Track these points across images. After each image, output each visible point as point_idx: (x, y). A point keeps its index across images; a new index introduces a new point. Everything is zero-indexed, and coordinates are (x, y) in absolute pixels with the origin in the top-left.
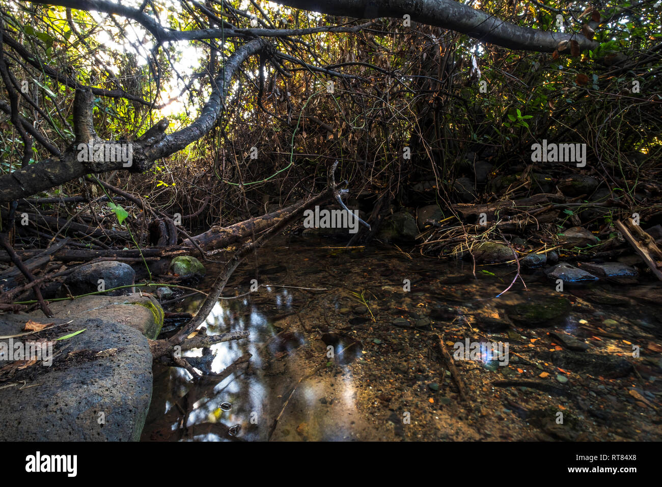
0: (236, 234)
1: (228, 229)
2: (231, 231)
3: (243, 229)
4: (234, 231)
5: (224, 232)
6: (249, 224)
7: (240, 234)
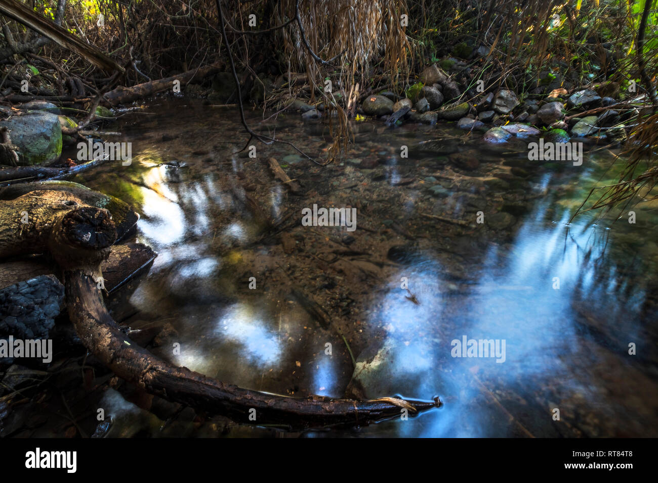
0: (137, 92)
1: (130, 89)
2: (133, 91)
3: (143, 89)
4: (135, 91)
5: (127, 91)
6: (148, 87)
7: (140, 93)
